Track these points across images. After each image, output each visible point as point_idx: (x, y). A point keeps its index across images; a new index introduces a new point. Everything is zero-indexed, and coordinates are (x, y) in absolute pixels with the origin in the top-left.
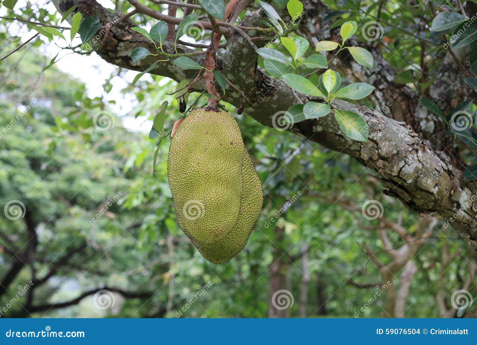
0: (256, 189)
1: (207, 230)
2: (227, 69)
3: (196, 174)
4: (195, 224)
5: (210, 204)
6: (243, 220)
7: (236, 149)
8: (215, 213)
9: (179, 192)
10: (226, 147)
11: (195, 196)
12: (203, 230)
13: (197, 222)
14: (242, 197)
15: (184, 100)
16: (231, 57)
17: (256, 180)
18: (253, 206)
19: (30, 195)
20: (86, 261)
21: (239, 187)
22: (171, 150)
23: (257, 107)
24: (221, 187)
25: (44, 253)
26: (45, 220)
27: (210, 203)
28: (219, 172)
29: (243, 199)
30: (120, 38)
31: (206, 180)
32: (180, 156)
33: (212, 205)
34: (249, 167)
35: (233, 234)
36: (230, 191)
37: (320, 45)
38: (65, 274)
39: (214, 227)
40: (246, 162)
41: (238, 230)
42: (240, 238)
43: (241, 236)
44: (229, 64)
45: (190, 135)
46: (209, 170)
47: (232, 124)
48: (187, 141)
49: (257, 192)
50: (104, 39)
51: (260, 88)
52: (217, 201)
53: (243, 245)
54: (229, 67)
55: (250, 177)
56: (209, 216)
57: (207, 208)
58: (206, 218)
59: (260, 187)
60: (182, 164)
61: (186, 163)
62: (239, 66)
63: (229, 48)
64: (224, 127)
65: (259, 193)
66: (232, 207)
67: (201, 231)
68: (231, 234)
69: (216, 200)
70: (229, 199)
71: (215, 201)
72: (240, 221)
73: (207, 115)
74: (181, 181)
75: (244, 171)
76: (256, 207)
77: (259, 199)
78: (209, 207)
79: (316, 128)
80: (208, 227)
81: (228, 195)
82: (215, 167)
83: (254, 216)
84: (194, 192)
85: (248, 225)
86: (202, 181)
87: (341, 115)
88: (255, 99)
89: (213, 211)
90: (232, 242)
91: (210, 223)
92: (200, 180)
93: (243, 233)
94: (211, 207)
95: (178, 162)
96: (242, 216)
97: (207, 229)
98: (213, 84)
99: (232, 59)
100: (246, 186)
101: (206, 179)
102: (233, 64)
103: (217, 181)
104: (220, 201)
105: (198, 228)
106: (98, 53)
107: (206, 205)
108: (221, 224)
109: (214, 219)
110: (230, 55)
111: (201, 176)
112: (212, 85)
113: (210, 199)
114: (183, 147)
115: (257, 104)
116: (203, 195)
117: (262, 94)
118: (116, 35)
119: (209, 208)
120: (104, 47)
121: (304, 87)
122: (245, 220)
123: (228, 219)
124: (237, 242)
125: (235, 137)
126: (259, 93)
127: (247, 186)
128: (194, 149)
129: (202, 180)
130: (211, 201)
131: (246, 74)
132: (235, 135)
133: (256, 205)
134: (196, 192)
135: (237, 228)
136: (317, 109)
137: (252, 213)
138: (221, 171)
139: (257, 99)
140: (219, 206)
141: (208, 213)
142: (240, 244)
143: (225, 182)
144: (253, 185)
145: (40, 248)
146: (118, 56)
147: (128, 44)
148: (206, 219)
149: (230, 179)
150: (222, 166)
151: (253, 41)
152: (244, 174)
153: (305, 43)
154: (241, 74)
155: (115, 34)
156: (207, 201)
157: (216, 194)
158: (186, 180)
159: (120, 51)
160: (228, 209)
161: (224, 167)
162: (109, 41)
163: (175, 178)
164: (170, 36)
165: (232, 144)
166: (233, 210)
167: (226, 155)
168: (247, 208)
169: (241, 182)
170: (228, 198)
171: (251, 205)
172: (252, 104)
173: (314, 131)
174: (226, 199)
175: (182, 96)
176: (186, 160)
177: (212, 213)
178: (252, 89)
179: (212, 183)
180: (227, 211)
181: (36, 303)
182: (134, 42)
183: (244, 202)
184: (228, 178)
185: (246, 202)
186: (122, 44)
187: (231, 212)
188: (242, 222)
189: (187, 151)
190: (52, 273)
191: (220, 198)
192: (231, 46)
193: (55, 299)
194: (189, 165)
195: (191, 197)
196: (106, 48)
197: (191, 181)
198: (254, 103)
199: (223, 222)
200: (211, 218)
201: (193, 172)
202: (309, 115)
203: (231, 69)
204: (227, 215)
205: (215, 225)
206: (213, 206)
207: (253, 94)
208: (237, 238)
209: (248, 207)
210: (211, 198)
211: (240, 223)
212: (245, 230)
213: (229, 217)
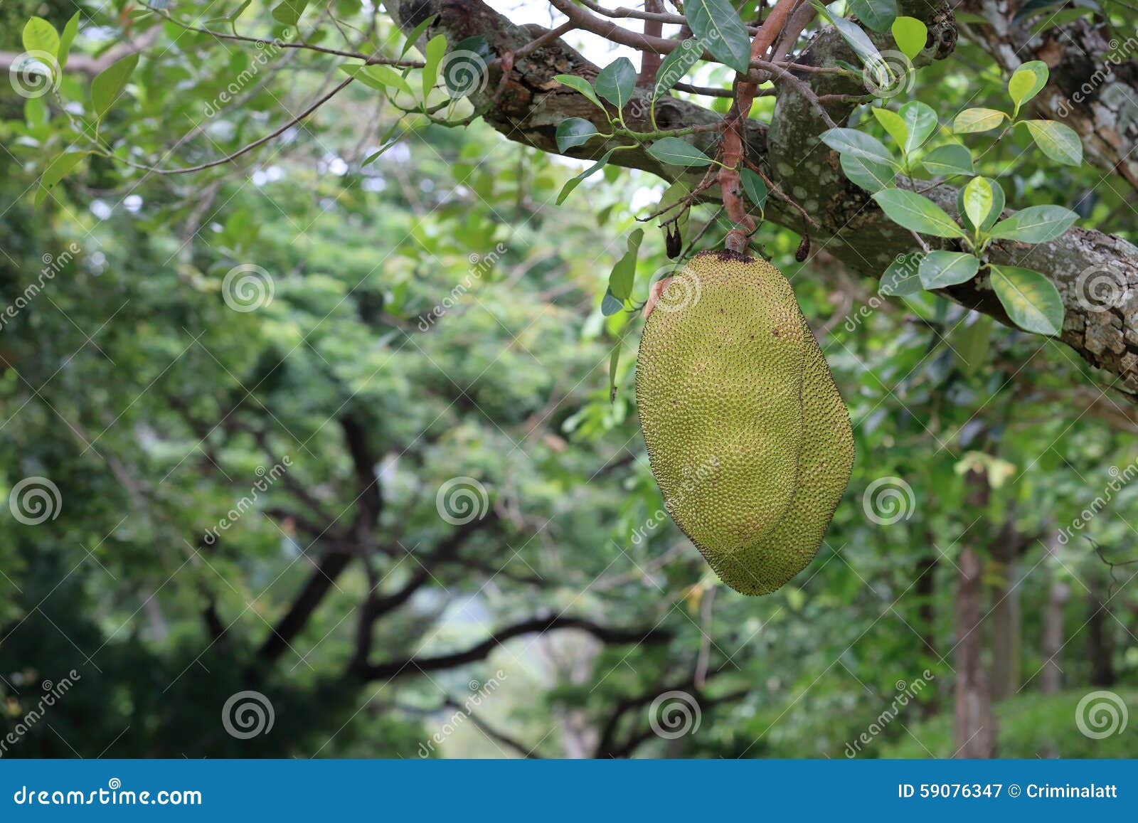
0: (836, 430)
1: (724, 526)
2: (776, 152)
3: (698, 403)
4: (697, 512)
5: (728, 469)
6: (807, 499)
7: (785, 345)
8: (739, 488)
9: (660, 441)
10: (763, 341)
11: (696, 452)
12: (715, 526)
13: (702, 508)
14: (802, 451)
15: (677, 228)
16: (785, 125)
17: (836, 409)
18: (829, 468)
19: (360, 387)
20: (502, 551)
21: (795, 430)
22: (644, 349)
23: (849, 235)
24: (751, 431)
25: (397, 531)
26: (398, 448)
27: (728, 466)
28: (748, 397)
29: (808, 453)
30: (535, 85)
31: (720, 416)
32: (663, 362)
33: (734, 470)
34: (821, 382)
35: (786, 530)
36: (772, 440)
37: (963, 118)
38: (451, 582)
39: (739, 519)
40: (813, 370)
41: (796, 521)
42: (802, 539)
43: (803, 535)
44: (782, 141)
45: (684, 316)
46: (727, 393)
47: (777, 289)
48: (677, 330)
49: (838, 436)
50: (500, 89)
51: (854, 193)
52: (743, 462)
53: (808, 555)
54: (780, 148)
55: (821, 403)
56: (726, 495)
57: (722, 478)
58: (720, 500)
59: (845, 424)
60: (666, 381)
61: (675, 379)
62: (805, 146)
63: (780, 105)
64: (760, 297)
65: (843, 439)
66: (779, 475)
67: (711, 528)
68: (780, 530)
69: (741, 460)
70: (771, 457)
71: (739, 462)
72: (801, 501)
73: (722, 269)
74: (666, 418)
75: (808, 390)
76: (836, 469)
77: (845, 451)
78: (727, 475)
79: (982, 281)
80: (724, 518)
81: (769, 449)
82: (739, 386)
83: (832, 490)
84: (693, 442)
85: (819, 510)
86: (711, 419)
87: (1005, 278)
88: (842, 219)
89: (736, 484)
90: (785, 548)
91: (729, 510)
92: (707, 416)
93: (808, 527)
94: (731, 474)
95: (659, 376)
96: (805, 490)
97: (724, 524)
98: (739, 197)
99: (788, 130)
100: (812, 424)
101: (719, 413)
102: (789, 140)
103: (744, 418)
104: (751, 462)
105: (703, 521)
106: (487, 118)
107: (721, 470)
108: (752, 513)
109: (738, 501)
110: (782, 122)
111: (707, 406)
112: (735, 199)
113: (727, 458)
114: (669, 342)
115: (847, 229)
116: (712, 450)
117: (858, 206)
118: (527, 78)
119: (726, 477)
120: (500, 106)
121: (922, 216)
122: (812, 500)
123: (770, 500)
124: (795, 548)
125: (784, 320)
126: (851, 206)
127: (817, 423)
128: (692, 347)
129: (711, 416)
130: (731, 461)
131: (820, 163)
132: (783, 314)
133: (836, 466)
134: (698, 442)
135: (793, 517)
136: (949, 267)
137: (827, 483)
138: (753, 394)
139: (847, 218)
140: (749, 473)
141: (724, 488)
142: (802, 551)
143: (763, 419)
144: (830, 422)
145: (387, 518)
146: (532, 125)
147: (553, 98)
148: (721, 502)
149: (773, 411)
150: (754, 384)
151: (821, 103)
152: (809, 397)
153: (929, 116)
154: (808, 165)
155: (524, 76)
156: (722, 462)
157: (741, 447)
158: (676, 416)
159: (537, 115)
160: (769, 479)
161: (759, 387)
162: (510, 93)
163: (653, 411)
164: (650, 76)
165: (777, 333)
166: (779, 480)
167: (764, 360)
168: (816, 473)
169: (798, 418)
170: (769, 454)
171: (825, 465)
172: (835, 228)
173: (978, 289)
174: (764, 456)
175: (671, 221)
176: (676, 371)
177: (733, 487)
178: (835, 197)
179: (733, 422)
180: (767, 484)
181: (379, 656)
182: (567, 94)
183: (809, 459)
184: (768, 411)
185: (815, 459)
186: (540, 99)
187: (776, 484)
188: (806, 504)
189: (677, 352)
190: (418, 581)
191: (751, 456)
192: (783, 101)
193: (427, 647)
194: (681, 382)
195: (688, 453)
196: (504, 109)
197: (686, 417)
198: (839, 228)
199: (757, 508)
200: (732, 500)
201: (690, 399)
202: (930, 280)
203: (787, 152)
204: (766, 491)
205: (740, 514)
206: (736, 472)
207: (837, 208)
208: (794, 540)
209: (820, 469)
210: (731, 454)
211: (800, 507)
212: (812, 520)
213: (772, 496)
